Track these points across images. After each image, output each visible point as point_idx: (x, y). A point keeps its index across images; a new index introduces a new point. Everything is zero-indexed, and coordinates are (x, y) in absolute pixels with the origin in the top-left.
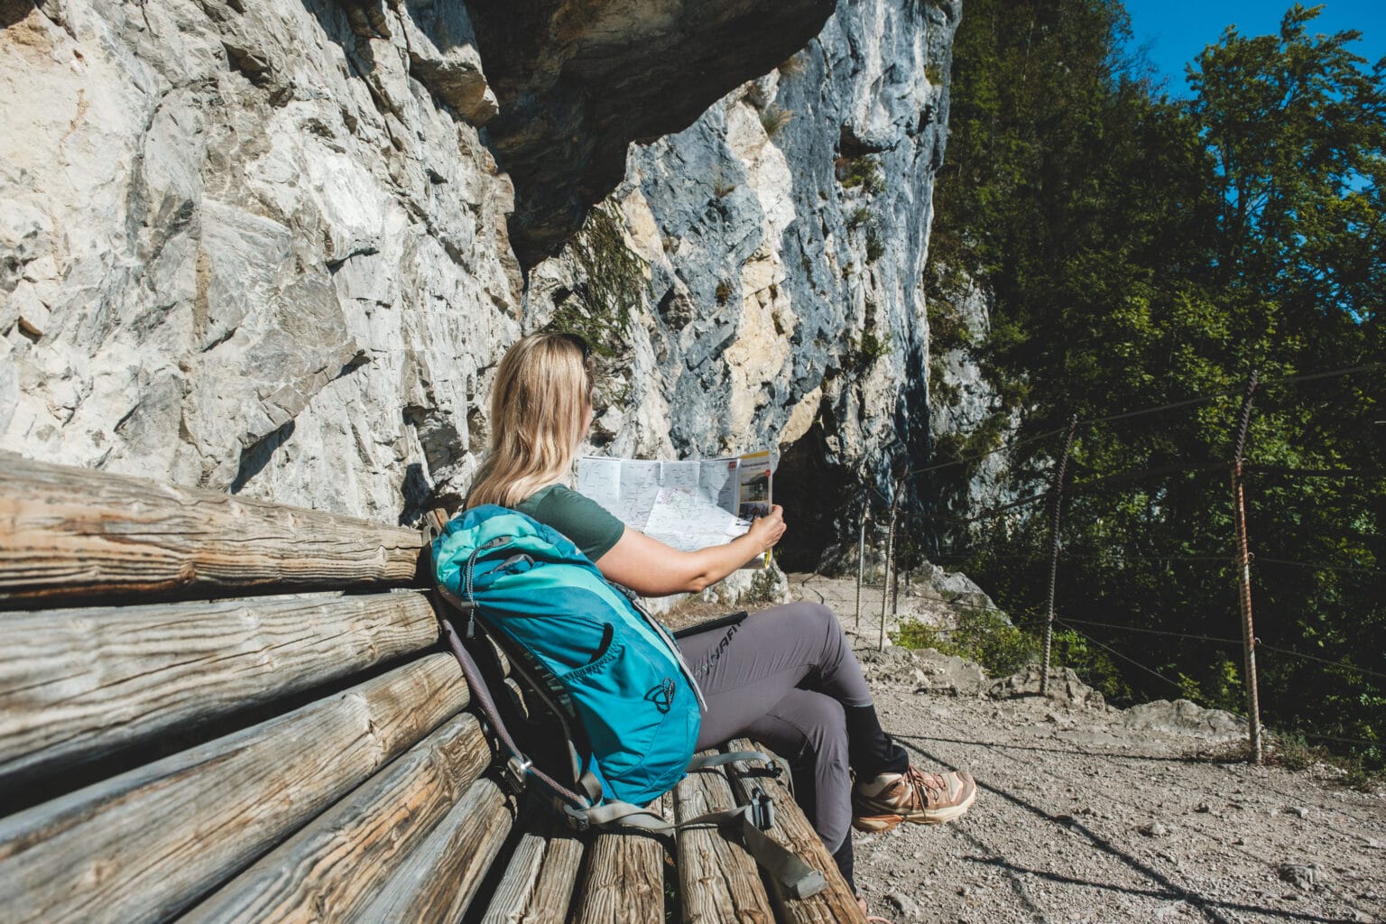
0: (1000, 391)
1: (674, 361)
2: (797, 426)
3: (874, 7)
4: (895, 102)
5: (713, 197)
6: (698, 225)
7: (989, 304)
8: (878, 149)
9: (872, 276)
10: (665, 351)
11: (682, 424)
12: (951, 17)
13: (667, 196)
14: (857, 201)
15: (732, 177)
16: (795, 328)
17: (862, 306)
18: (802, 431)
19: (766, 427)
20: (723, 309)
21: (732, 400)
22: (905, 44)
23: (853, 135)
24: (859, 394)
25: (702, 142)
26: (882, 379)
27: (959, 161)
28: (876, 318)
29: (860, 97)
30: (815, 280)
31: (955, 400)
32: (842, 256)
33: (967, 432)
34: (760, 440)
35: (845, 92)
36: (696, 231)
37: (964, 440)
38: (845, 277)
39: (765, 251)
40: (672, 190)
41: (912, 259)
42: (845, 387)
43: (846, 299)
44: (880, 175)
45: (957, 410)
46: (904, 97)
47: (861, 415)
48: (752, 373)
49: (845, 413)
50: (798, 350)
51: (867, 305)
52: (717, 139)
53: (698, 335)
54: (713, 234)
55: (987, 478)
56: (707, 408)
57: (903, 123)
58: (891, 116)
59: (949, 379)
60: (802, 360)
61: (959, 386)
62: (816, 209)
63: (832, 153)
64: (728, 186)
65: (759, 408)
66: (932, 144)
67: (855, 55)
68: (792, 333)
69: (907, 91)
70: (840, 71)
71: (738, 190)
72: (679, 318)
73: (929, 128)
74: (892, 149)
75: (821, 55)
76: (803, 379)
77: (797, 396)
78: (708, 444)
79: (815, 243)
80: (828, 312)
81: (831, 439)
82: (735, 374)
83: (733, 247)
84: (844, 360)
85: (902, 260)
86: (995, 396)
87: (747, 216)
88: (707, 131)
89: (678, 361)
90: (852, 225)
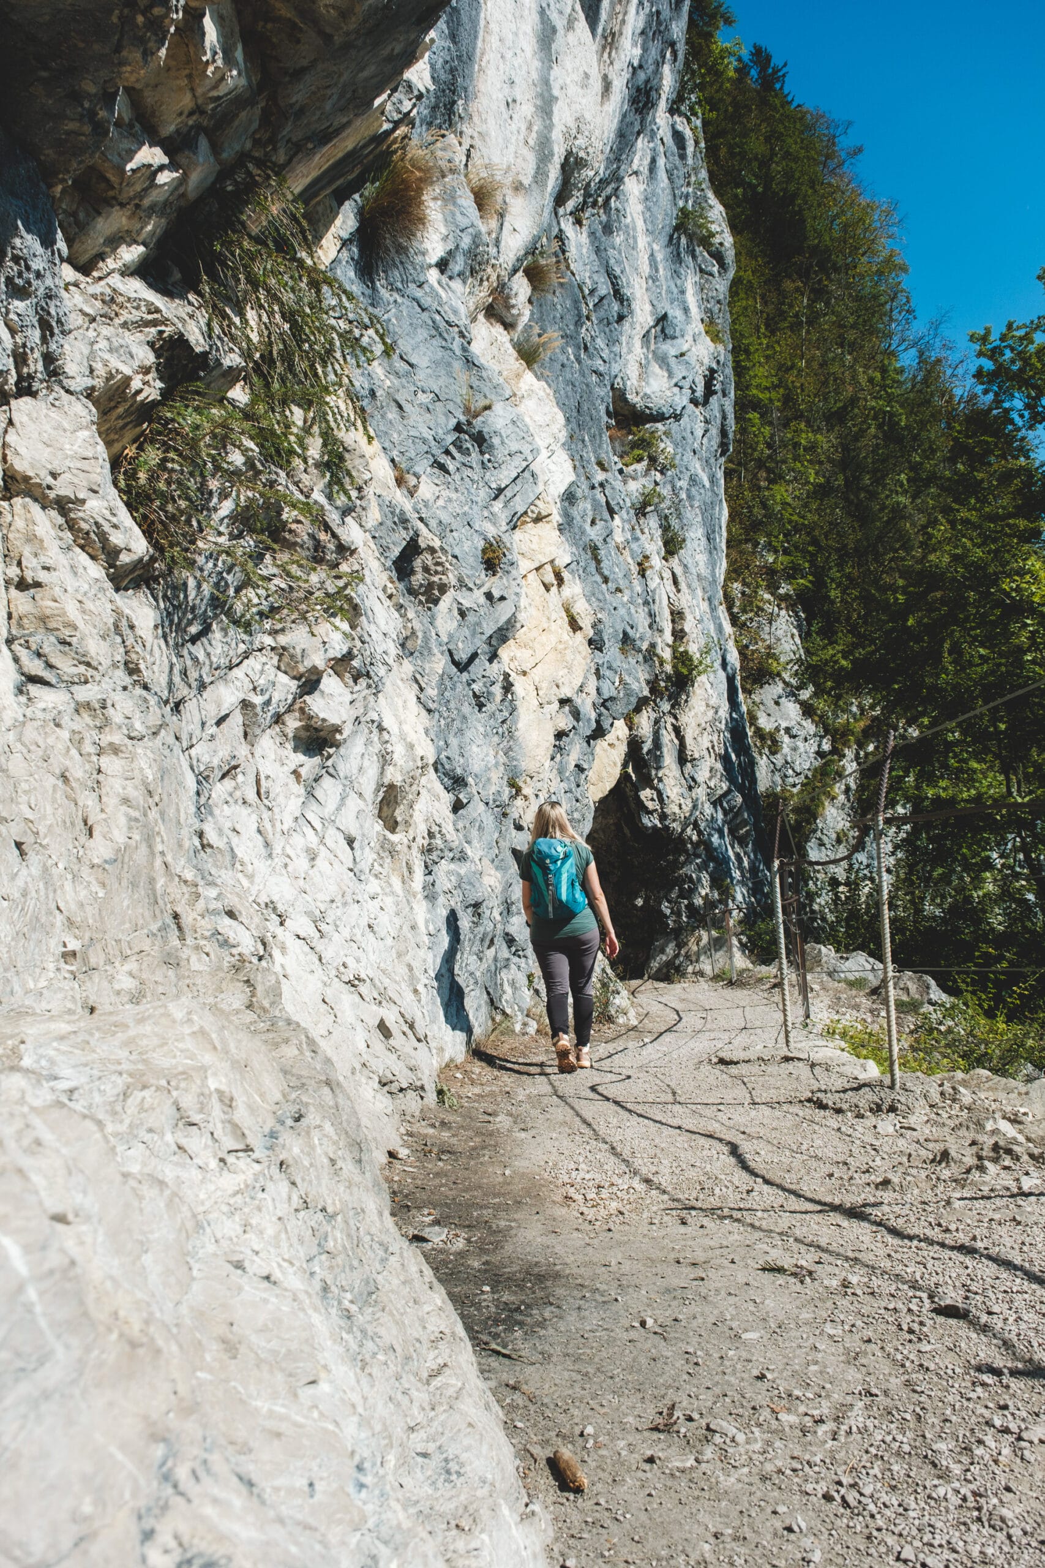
0: (827, 731)
1: (430, 650)
2: (601, 779)
3: (635, 238)
4: (673, 362)
5: (463, 419)
6: (444, 459)
7: (799, 627)
8: (660, 417)
9: (674, 575)
10: (413, 633)
11: (453, 751)
12: (723, 265)
13: (392, 414)
14: (643, 481)
15: (486, 390)
16: (594, 626)
17: (667, 614)
18: (609, 784)
19: (571, 767)
20: (495, 579)
21: (520, 725)
22: (675, 291)
23: (626, 400)
24: (677, 730)
25: (437, 342)
26: (703, 708)
27: (739, 464)
28: (687, 629)
29: (630, 351)
30: (606, 573)
31: (775, 748)
32: (634, 546)
33: (794, 786)
34: (564, 785)
35: (612, 341)
36: (442, 467)
37: (792, 796)
38: (642, 573)
39: (542, 508)
40: (400, 407)
41: (712, 564)
42: (657, 722)
43: (646, 603)
44: (667, 447)
45: (779, 760)
46: (682, 355)
47: (683, 759)
48: (544, 685)
49: (661, 756)
50: (599, 657)
51: (672, 613)
52: (458, 341)
53: (462, 614)
54: (467, 472)
55: (825, 839)
56: (486, 735)
57: (686, 384)
58: (671, 375)
59: (764, 722)
60: (608, 673)
61: (777, 729)
62: (596, 482)
63: (605, 418)
64: (482, 403)
65: (560, 735)
66: (719, 422)
67: (618, 295)
68: (591, 633)
69: (685, 348)
70: (602, 313)
71: (498, 408)
72: (430, 585)
73: (714, 400)
74: (677, 417)
75: (577, 290)
76: (612, 699)
77: (606, 725)
78: (493, 789)
79: (600, 525)
80: (629, 614)
81: (646, 794)
82: (520, 686)
83: (500, 491)
84: (653, 685)
85: (702, 564)
86: (822, 737)
87: (514, 446)
88: (442, 325)
89: (435, 651)
90: (640, 511)
